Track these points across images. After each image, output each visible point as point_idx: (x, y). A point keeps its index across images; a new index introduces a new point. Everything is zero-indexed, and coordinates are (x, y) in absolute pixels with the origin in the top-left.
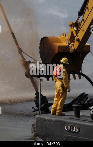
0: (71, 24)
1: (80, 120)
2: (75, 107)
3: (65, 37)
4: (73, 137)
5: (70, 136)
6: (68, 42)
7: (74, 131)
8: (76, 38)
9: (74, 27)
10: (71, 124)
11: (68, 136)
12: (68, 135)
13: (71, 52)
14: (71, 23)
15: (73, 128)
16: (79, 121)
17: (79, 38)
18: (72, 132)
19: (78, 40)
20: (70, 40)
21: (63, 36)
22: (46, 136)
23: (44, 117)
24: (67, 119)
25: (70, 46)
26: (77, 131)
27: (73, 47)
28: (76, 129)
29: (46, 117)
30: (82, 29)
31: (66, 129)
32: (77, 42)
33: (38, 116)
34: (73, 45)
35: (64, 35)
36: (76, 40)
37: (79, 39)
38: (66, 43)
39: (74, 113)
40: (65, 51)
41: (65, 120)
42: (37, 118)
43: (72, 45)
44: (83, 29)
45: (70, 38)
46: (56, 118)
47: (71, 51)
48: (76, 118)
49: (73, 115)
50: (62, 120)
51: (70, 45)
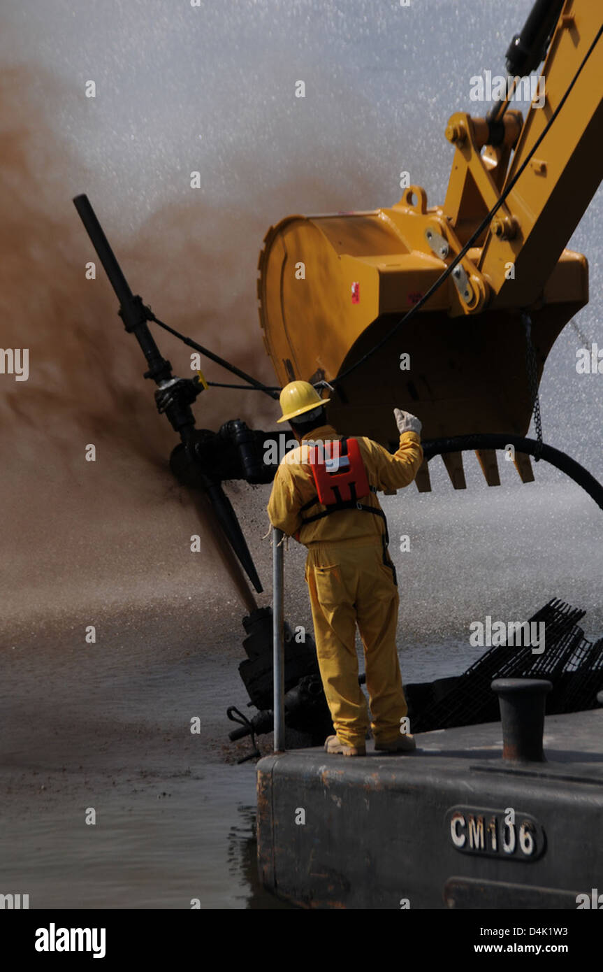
0: (462, 129)
1: (543, 776)
2: (510, 693)
3: (424, 211)
4: (504, 889)
5: (486, 882)
6: (445, 246)
7: (508, 849)
8: (501, 219)
9: (479, 149)
10: (488, 804)
11: (472, 886)
12: (472, 880)
13: (467, 310)
14: (463, 123)
15: (503, 833)
16: (541, 786)
17: (514, 216)
18: (499, 856)
19: (511, 234)
20: (455, 230)
21: (406, 210)
22: (331, 889)
23: (310, 767)
24: (461, 775)
25: (458, 274)
26: (528, 851)
27: (475, 278)
28: (523, 836)
29: (322, 768)
30: (536, 161)
31: (459, 841)
32: (507, 245)
33: (270, 766)
34: (479, 265)
35: (417, 199)
36: (499, 233)
37: (515, 223)
38: (434, 254)
39: (506, 736)
40: (428, 307)
41: (450, 783)
42: (264, 778)
43: (474, 262)
44: (541, 162)
45: (454, 222)
46: (389, 769)
47: (464, 301)
48: (515, 765)
49: (499, 745)
50: (430, 779)
51: (457, 269)
